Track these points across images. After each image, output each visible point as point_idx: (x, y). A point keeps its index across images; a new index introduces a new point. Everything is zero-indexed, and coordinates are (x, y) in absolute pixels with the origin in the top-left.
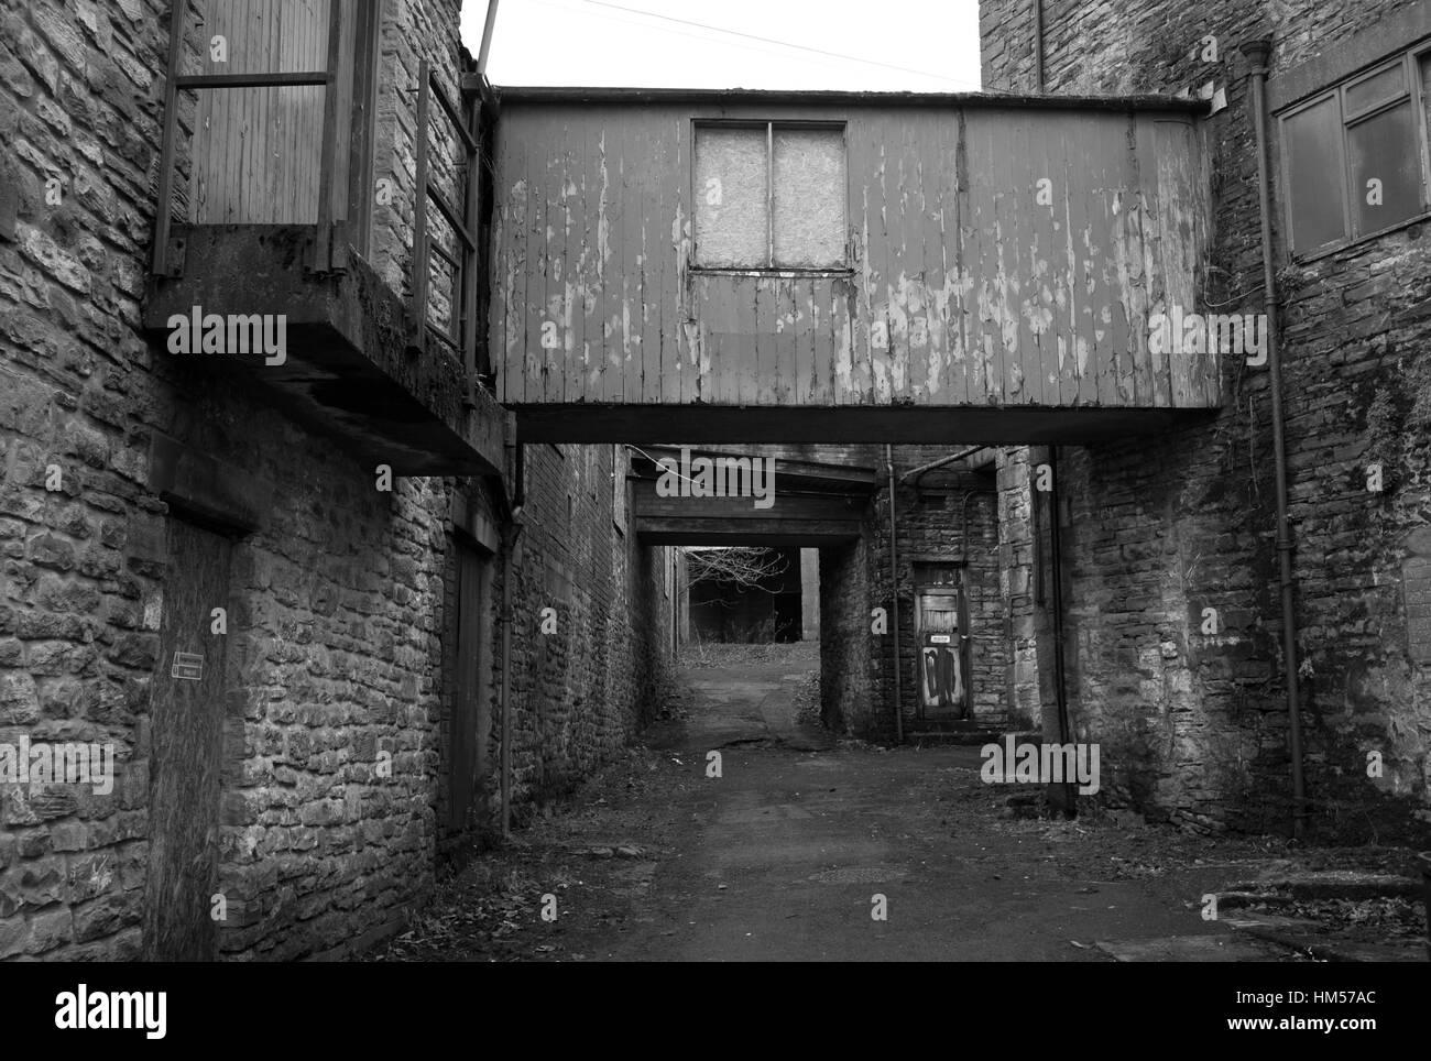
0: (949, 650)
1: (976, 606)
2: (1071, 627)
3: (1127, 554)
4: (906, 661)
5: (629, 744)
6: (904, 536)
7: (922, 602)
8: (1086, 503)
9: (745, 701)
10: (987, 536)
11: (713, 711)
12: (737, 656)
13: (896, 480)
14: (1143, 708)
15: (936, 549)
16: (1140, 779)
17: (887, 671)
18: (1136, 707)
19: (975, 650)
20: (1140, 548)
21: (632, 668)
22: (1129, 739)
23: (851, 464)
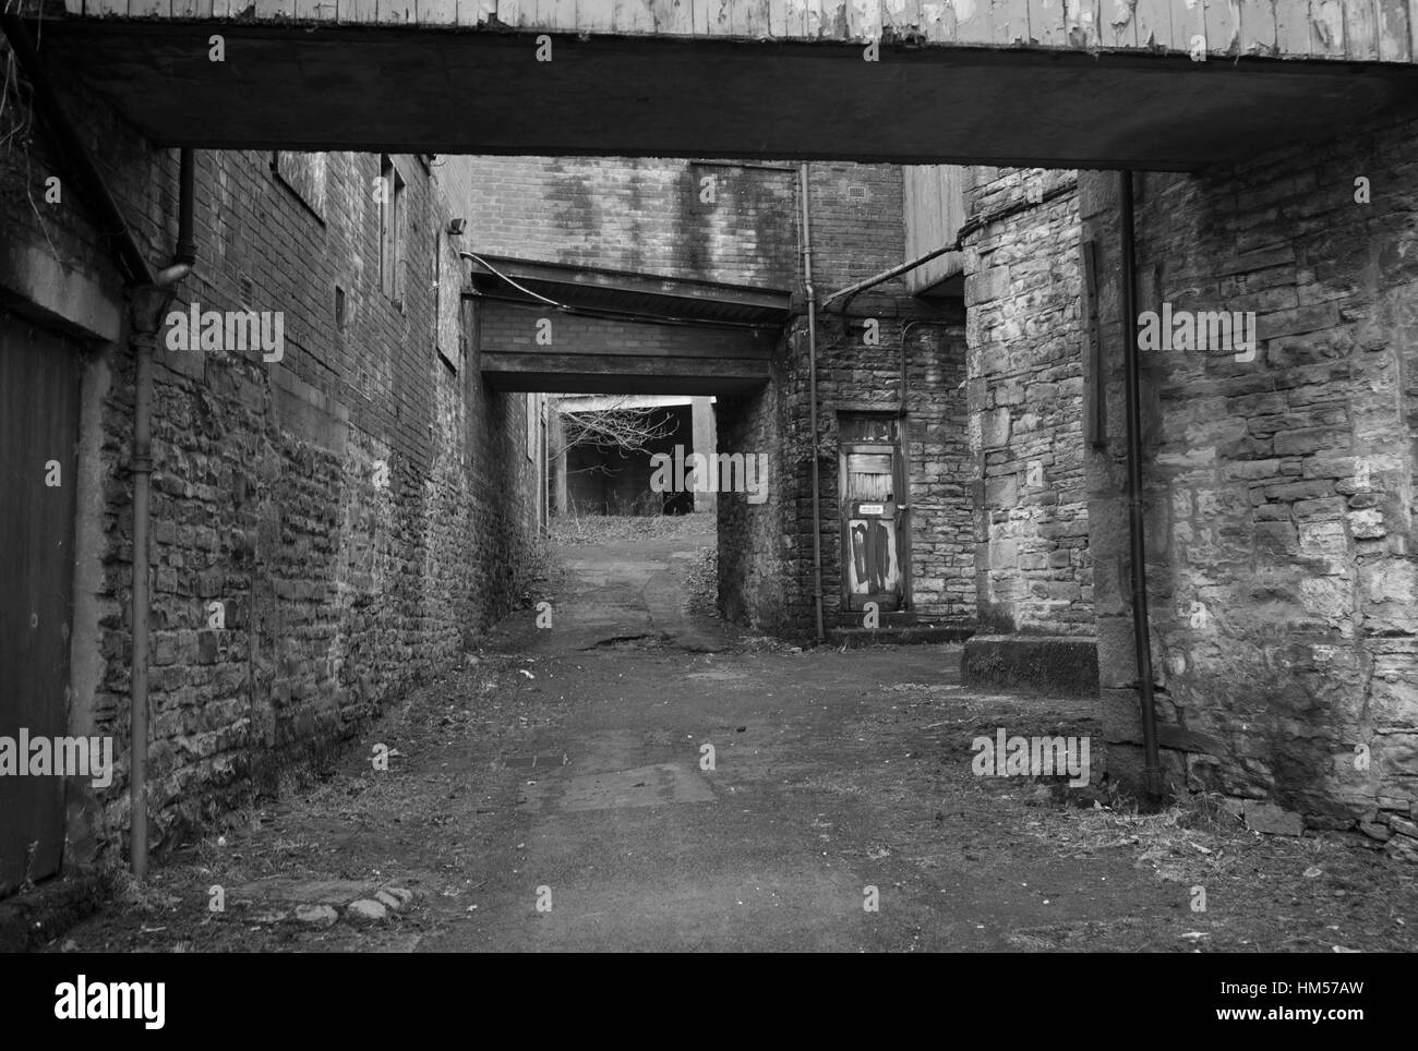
0: (882, 523)
1: (917, 468)
2: (1157, 486)
3: (1275, 354)
4: (828, 537)
5: (468, 646)
6: (827, 378)
7: (848, 463)
8: (1193, 272)
9: (626, 584)
10: (931, 378)
11: (586, 597)
12: (619, 529)
13: (816, 305)
14: (1306, 627)
15: (867, 396)
16: (1295, 751)
17: (804, 550)
18: (1291, 626)
19: (915, 523)
20: (1306, 343)
21: (474, 548)
22: (1274, 680)
23: (760, 285)
